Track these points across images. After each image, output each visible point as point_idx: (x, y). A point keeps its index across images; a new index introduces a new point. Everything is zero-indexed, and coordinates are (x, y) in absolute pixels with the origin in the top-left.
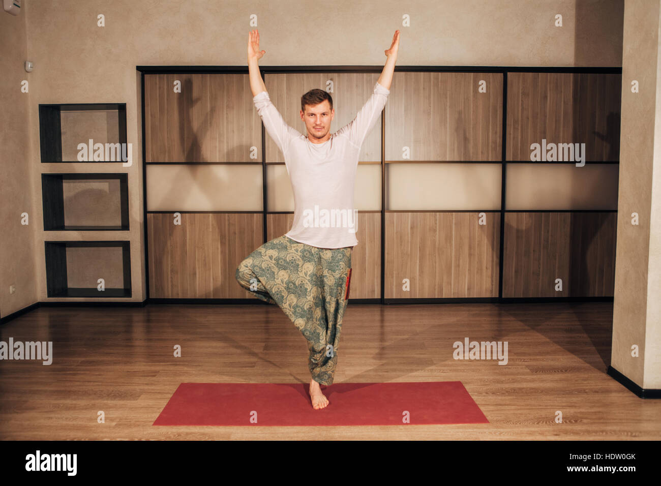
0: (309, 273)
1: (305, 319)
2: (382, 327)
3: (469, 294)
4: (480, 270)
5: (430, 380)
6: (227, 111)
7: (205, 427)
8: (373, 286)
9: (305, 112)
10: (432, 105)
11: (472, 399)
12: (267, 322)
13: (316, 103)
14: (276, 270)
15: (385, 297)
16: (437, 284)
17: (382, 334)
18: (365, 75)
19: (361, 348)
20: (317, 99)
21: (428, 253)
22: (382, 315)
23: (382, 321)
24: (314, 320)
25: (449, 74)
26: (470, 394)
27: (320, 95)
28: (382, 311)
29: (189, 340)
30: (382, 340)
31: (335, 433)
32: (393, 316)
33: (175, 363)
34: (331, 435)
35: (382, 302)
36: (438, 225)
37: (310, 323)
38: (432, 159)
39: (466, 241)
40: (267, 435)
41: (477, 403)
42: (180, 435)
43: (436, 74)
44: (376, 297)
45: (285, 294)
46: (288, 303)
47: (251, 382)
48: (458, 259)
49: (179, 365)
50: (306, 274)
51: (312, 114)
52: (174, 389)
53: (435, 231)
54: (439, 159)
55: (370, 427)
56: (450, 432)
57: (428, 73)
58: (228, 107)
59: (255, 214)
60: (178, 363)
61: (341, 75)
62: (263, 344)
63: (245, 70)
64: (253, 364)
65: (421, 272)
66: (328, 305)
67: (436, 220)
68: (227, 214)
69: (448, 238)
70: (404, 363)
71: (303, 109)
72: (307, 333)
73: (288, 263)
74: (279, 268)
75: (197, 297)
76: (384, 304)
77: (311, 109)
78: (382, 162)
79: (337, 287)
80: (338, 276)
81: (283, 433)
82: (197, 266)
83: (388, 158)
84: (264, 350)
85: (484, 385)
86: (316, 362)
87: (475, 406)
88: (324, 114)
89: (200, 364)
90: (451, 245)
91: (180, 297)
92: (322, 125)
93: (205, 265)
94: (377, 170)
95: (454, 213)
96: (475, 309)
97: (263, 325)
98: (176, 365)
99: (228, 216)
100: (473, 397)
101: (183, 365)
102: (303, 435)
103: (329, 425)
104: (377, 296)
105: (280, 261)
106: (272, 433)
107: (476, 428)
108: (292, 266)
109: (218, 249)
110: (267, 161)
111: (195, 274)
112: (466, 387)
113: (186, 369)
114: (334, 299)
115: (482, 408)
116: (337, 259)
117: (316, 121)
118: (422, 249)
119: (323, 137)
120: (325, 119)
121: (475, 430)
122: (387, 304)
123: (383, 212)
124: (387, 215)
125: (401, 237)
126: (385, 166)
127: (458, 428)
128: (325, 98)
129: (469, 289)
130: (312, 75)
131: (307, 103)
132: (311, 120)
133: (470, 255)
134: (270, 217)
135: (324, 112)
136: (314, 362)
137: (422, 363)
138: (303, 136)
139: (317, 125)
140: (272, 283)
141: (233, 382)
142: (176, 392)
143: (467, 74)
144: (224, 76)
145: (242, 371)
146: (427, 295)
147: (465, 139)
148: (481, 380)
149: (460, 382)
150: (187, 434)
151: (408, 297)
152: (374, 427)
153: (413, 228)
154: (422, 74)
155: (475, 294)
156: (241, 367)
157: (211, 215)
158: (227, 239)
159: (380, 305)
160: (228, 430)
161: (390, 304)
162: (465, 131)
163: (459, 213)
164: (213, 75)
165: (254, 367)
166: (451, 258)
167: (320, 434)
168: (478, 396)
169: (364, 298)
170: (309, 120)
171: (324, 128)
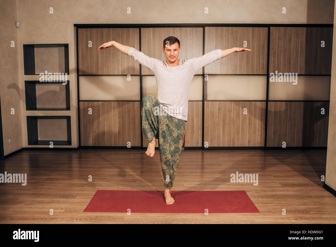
2: (203, 161)
3: (249, 145)
4: (255, 132)
5: (228, 190)
7: (110, 213)
8: (198, 140)
9: (165, 49)
10: (230, 45)
11: (251, 200)
12: (142, 159)
15: (204, 147)
16: (232, 139)
17: (203, 165)
18: (194, 28)
19: (192, 173)
20: (172, 42)
21: (227, 123)
22: (203, 156)
23: (203, 158)
25: (239, 28)
26: (249, 197)
27: (174, 40)
28: (203, 154)
30: (203, 168)
32: (208, 156)
34: (176, 218)
35: (203, 149)
36: (232, 108)
38: (230, 73)
39: (247, 117)
41: (253, 202)
43: (232, 28)
44: (199, 146)
47: (134, 190)
51: (169, 50)
52: (94, 193)
53: (231, 111)
54: (233, 73)
56: (239, 217)
57: (228, 27)
59: (136, 102)
61: (182, 28)
62: (140, 170)
63: (133, 26)
65: (224, 132)
67: (231, 105)
69: (238, 115)
70: (214, 181)
71: (164, 47)
75: (106, 145)
77: (168, 47)
78: (203, 75)
81: (151, 217)
82: (105, 129)
83: (205, 73)
84: (141, 173)
85: (257, 193)
87: (252, 204)
88: (175, 50)
89: (107, 180)
90: (239, 119)
91: (97, 145)
92: (174, 56)
93: (110, 128)
94: (201, 79)
95: (241, 102)
96: (251, 153)
97: (140, 160)
99: (122, 103)
103: (175, 213)
106: (145, 217)
107: (253, 215)
109: (116, 120)
110: (142, 74)
115: (256, 205)
117: (171, 54)
118: (224, 121)
119: (174, 62)
120: (176, 52)
121: (252, 216)
122: (205, 150)
123: (203, 101)
124: (205, 102)
125: (213, 115)
127: (244, 215)
128: (176, 42)
129: (249, 142)
130: (166, 29)
131: (166, 44)
132: (169, 53)
133: (250, 124)
139: (171, 56)
141: (125, 190)
142: (95, 195)
143: (249, 28)
144: (120, 29)
145: (129, 184)
146: (226, 145)
147: (247, 62)
148: (255, 190)
149: (244, 191)
150: (101, 216)
151: (216, 146)
152: (199, 214)
153: (219, 110)
154: (225, 28)
155: (252, 145)
156: (129, 182)
157: (113, 102)
158: (121, 114)
159: (201, 150)
160: (122, 215)
161: (207, 150)
162: (247, 58)
163: (244, 102)
164: (114, 29)
165: (135, 182)
166: (239, 125)
167: (171, 218)
168: (254, 199)
169: (193, 146)
170: (167, 53)
171: (175, 57)
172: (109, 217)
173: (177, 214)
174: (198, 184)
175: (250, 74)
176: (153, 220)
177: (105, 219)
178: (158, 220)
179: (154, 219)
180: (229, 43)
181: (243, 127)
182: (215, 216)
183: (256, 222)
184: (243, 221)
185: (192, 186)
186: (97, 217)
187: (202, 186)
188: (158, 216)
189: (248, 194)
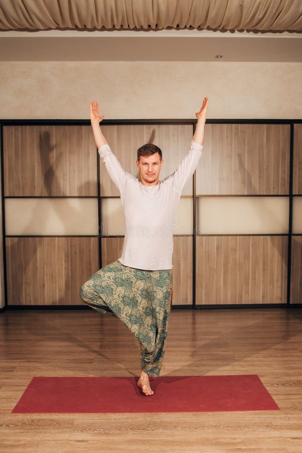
0: (140, 288)
1: (138, 324)
2: (194, 328)
3: (263, 300)
4: (272, 282)
5: (233, 374)
6: (69, 155)
7: (53, 414)
8: (186, 294)
9: (141, 162)
10: (233, 150)
11: (266, 390)
12: (102, 325)
13: (149, 155)
14: (114, 287)
15: (196, 304)
16: (237, 292)
17: (194, 334)
18: (180, 126)
19: (178, 347)
20: (150, 152)
21: (230, 268)
22: (194, 319)
23: (194, 323)
24: (146, 326)
25: (247, 125)
26: (264, 385)
27: (152, 149)
28: (194, 315)
29: (40, 341)
30: (194, 339)
31: (157, 419)
32: (202, 319)
33: (29, 360)
34: (154, 420)
35: (194, 308)
36: (238, 246)
37: (142, 328)
38: (233, 194)
39: (261, 259)
40: (103, 421)
41: (270, 393)
42: (34, 421)
43: (236, 125)
44: (189, 304)
45: (122, 306)
46: (124, 313)
47: (91, 376)
48: (254, 272)
49: (32, 362)
50: (138, 289)
51: (146, 164)
52: (28, 382)
53: (236, 251)
54: (240, 194)
55: (184, 414)
56: (248, 418)
57: (230, 125)
58: (70, 152)
59: (92, 238)
60: (31, 360)
61: (161, 126)
62: (99, 344)
63: (88, 123)
64: (91, 361)
65: (225, 283)
66: (158, 315)
67: (237, 242)
68: (69, 238)
69: (247, 257)
70: (212, 359)
71: (139, 160)
72: (141, 337)
73: (124, 281)
74: (117, 285)
75: (46, 304)
76: (195, 309)
77: (145, 159)
78: (193, 196)
79: (165, 299)
80: (165, 291)
81: (115, 419)
82: (46, 279)
83: (198, 193)
84: (100, 348)
85: (275, 378)
86: (149, 361)
87: (268, 396)
88: (155, 164)
89: (49, 361)
90: (249, 262)
91: (32, 304)
92: (154, 172)
93: (52, 278)
94: (190, 202)
95: (251, 237)
96: (268, 314)
97: (99, 327)
98: (29, 362)
99: (71, 239)
100: (267, 388)
101: (35, 362)
102: (131, 420)
103: (153, 412)
104: (190, 302)
105: (117, 280)
106: (107, 419)
107: (270, 414)
108: (127, 283)
109: (62, 265)
110: (101, 196)
111: (44, 286)
112: (261, 380)
113: (37, 365)
114: (162, 309)
115: (274, 397)
116: (164, 277)
117: (148, 169)
118: (226, 265)
119: (154, 181)
120: (156, 167)
121: (269, 416)
122: (197, 309)
123: (194, 236)
124: (197, 238)
125: (209, 256)
126: (195, 199)
127: (256, 414)
128: (156, 151)
129: (263, 297)
130: (137, 127)
131: (141, 155)
132: (145, 168)
133: (264, 270)
134: (104, 240)
135: (154, 162)
136: (147, 361)
137: (227, 360)
138: (137, 179)
139: (149, 172)
140: (111, 298)
141: (75, 376)
142: (30, 385)
143: (262, 125)
144: (67, 127)
145: (83, 366)
146: (229, 303)
147: (260, 177)
148: (273, 374)
149: (256, 375)
150: (39, 420)
151: (214, 303)
152: (188, 413)
153: (218, 248)
154: (225, 125)
155: (268, 301)
156: (81, 363)
157: (56, 238)
158: (70, 257)
159: (192, 310)
160: (72, 417)
161: (201, 309)
162: (260, 171)
163: (255, 237)
164: (58, 126)
165: (91, 363)
166: (249, 272)
167: (145, 420)
168: (271, 387)
169: (179, 304)
170: (143, 168)
171: (155, 174)
172: (52, 420)
173: (156, 413)
174: (188, 366)
175: (265, 194)
176: (119, 425)
177: (44, 424)
178: (126, 424)
179: (120, 423)
180: (232, 148)
181: (255, 274)
182: (212, 416)
183: (274, 424)
184: (255, 424)
185: (177, 368)
186: (33, 421)
187: (192, 368)
188: (127, 418)
189: (262, 379)
